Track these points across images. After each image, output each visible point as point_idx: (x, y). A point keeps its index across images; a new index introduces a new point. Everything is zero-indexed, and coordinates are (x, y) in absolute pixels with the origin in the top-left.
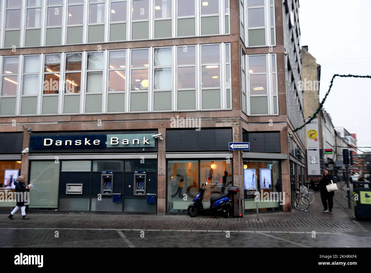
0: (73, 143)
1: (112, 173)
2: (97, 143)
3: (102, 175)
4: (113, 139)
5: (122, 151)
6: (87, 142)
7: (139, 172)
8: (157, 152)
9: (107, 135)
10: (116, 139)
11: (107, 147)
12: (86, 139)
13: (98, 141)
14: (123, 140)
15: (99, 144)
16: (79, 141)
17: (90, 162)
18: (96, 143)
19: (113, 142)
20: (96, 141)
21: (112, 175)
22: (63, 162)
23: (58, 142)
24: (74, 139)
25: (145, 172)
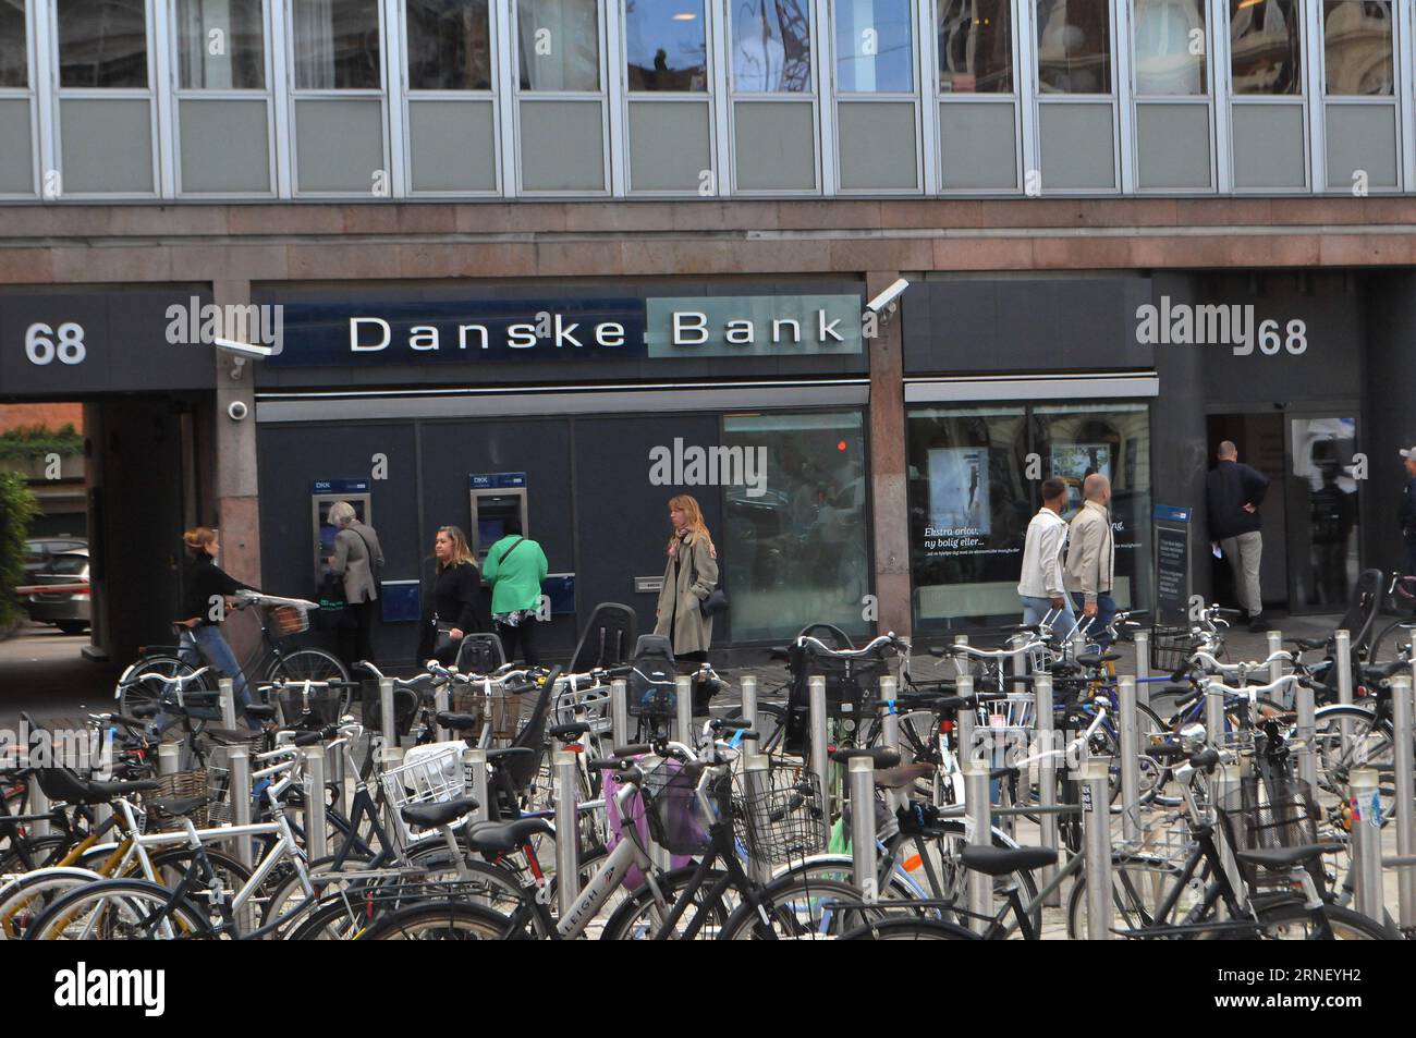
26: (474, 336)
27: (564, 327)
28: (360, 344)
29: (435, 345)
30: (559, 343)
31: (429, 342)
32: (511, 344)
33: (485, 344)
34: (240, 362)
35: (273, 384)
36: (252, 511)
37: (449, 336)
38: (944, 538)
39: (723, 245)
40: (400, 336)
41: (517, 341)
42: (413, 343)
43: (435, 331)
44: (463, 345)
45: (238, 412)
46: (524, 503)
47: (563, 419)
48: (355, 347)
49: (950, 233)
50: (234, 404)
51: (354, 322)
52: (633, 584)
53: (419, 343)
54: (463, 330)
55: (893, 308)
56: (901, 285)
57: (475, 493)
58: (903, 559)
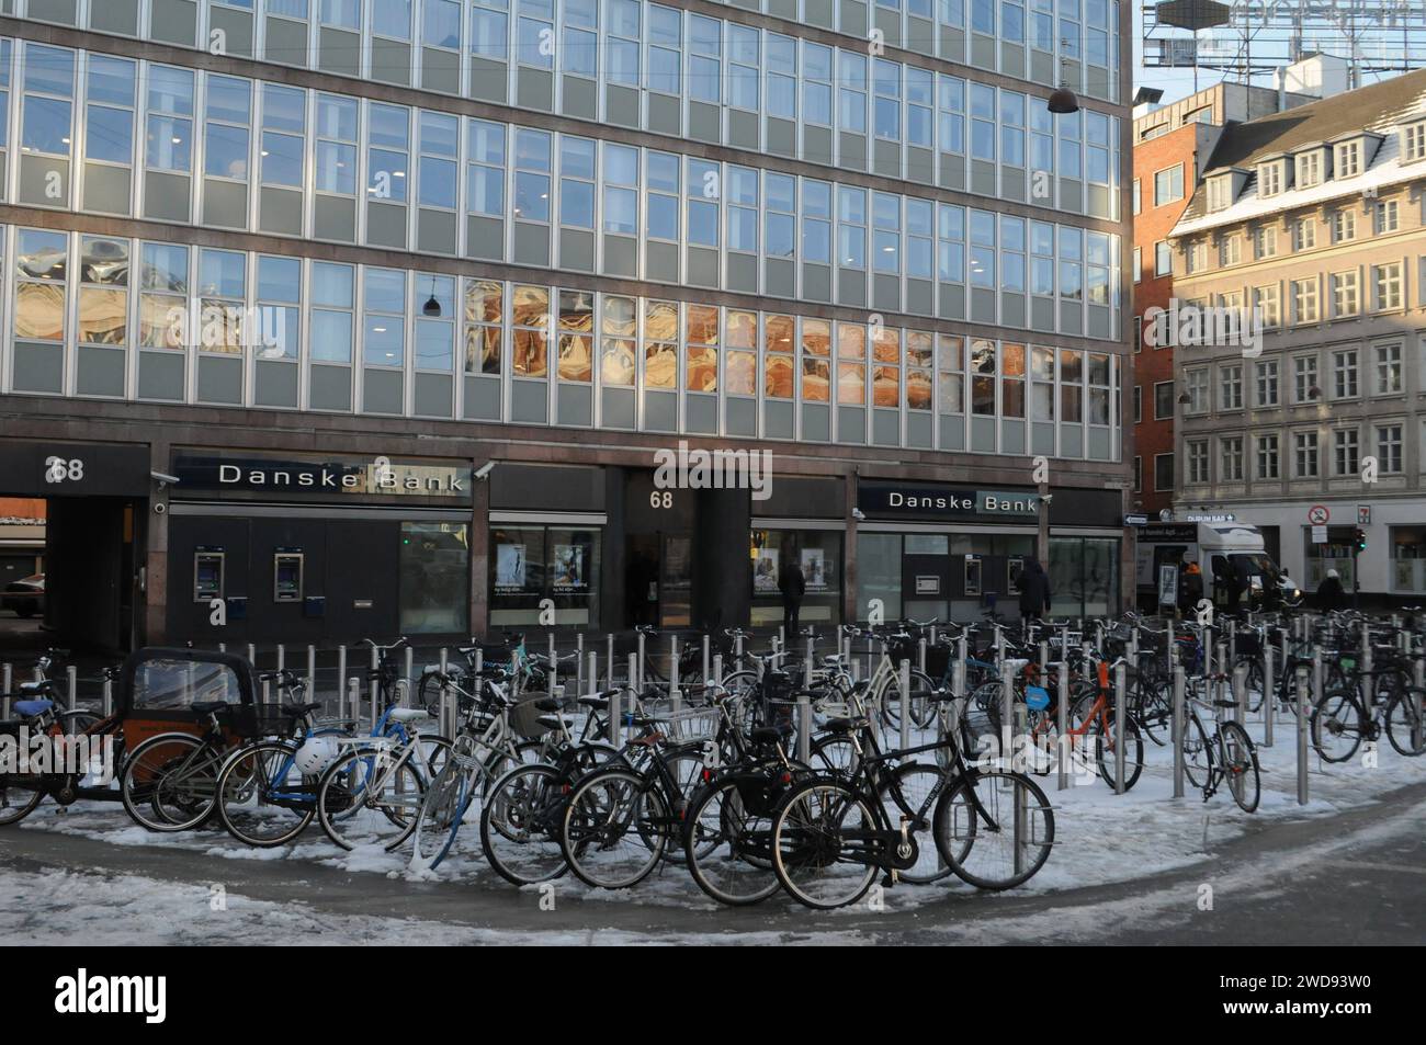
26: (282, 478)
27: (327, 476)
28: (225, 478)
29: (262, 481)
30: (324, 483)
31: (260, 479)
32: (301, 483)
33: (287, 482)
34: (163, 484)
35: (178, 496)
36: (164, 559)
37: (270, 477)
38: (504, 587)
39: (405, 441)
40: (245, 475)
41: (304, 481)
42: (251, 479)
43: (263, 474)
44: (276, 482)
45: (160, 509)
46: (302, 562)
47: (324, 521)
48: (222, 479)
49: (514, 442)
50: (158, 504)
51: (222, 467)
52: (353, 604)
53: (254, 479)
54: (277, 474)
55: (486, 476)
56: (491, 465)
57: (277, 555)
58: (484, 597)
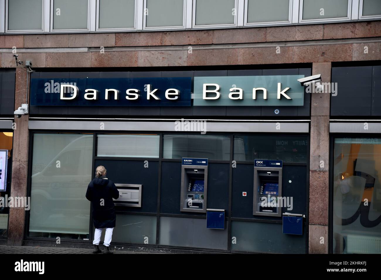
0: (122, 95)
1: (204, 162)
2: (173, 96)
3: (184, 166)
4: (208, 88)
5: (228, 115)
6: (150, 93)
7: (267, 164)
8: (309, 118)
9: (195, 78)
10: (214, 88)
11: (195, 104)
12: (148, 86)
13: (174, 92)
14: (231, 90)
15: (176, 98)
16: (134, 92)
17: (158, 137)
18: (169, 96)
19: (207, 93)
20: (170, 92)
21: (205, 167)
22: (99, 136)
23: (89, 92)
24: (122, 86)
25: (279, 164)
